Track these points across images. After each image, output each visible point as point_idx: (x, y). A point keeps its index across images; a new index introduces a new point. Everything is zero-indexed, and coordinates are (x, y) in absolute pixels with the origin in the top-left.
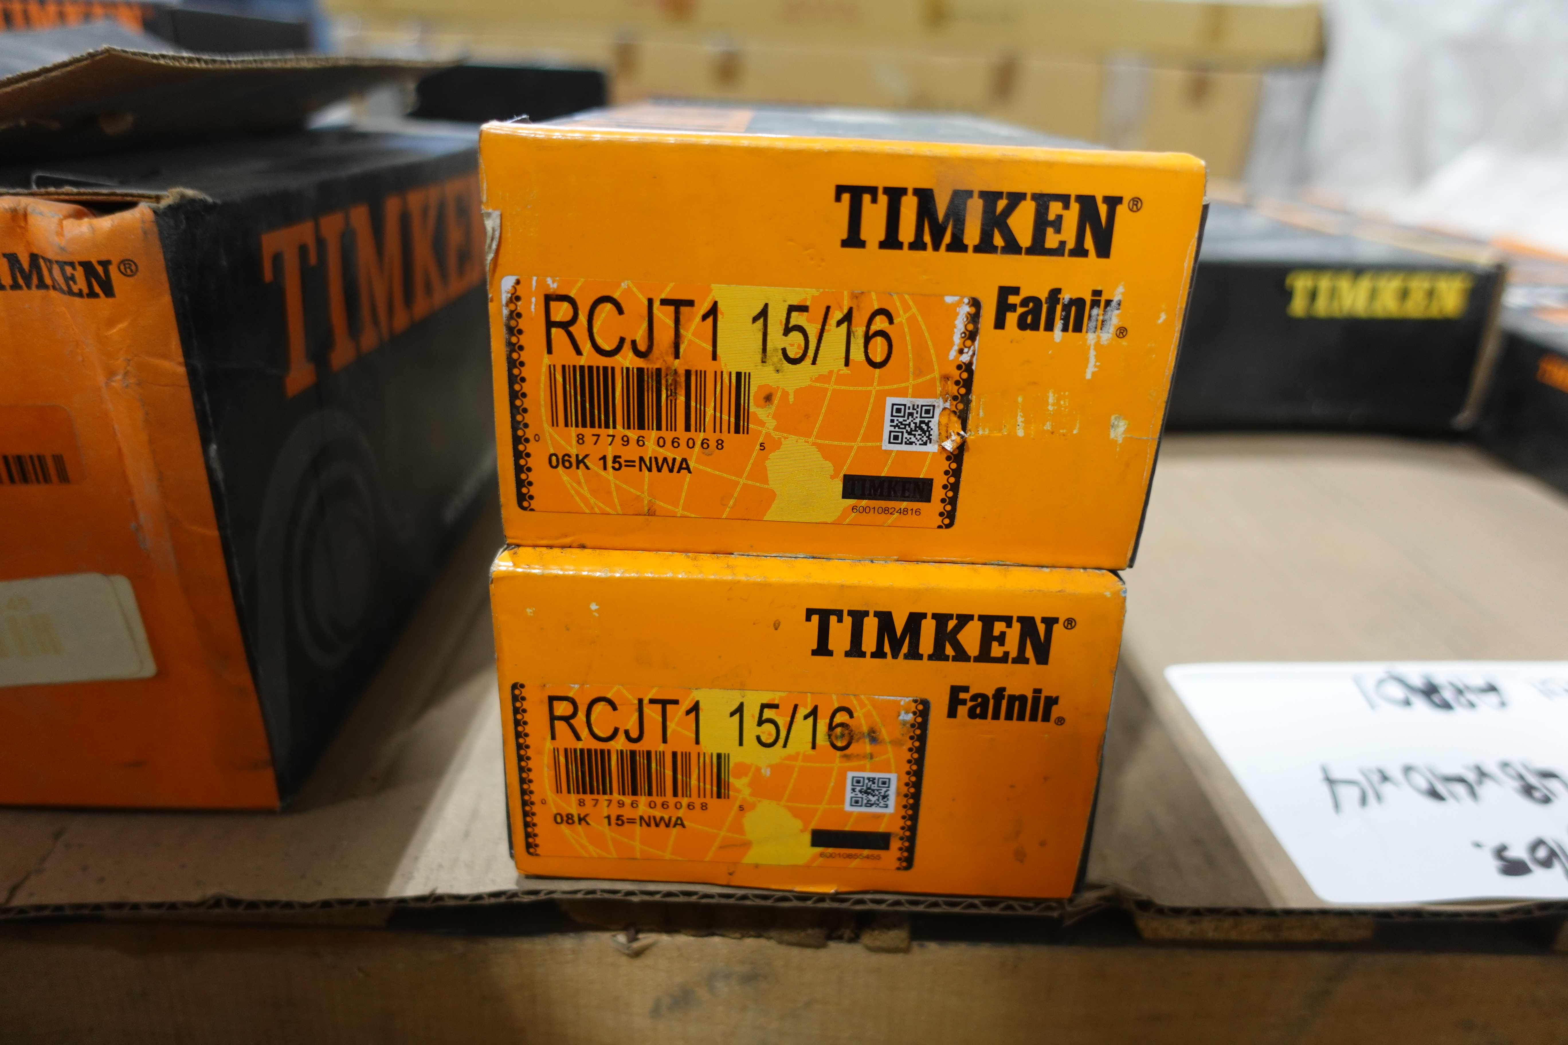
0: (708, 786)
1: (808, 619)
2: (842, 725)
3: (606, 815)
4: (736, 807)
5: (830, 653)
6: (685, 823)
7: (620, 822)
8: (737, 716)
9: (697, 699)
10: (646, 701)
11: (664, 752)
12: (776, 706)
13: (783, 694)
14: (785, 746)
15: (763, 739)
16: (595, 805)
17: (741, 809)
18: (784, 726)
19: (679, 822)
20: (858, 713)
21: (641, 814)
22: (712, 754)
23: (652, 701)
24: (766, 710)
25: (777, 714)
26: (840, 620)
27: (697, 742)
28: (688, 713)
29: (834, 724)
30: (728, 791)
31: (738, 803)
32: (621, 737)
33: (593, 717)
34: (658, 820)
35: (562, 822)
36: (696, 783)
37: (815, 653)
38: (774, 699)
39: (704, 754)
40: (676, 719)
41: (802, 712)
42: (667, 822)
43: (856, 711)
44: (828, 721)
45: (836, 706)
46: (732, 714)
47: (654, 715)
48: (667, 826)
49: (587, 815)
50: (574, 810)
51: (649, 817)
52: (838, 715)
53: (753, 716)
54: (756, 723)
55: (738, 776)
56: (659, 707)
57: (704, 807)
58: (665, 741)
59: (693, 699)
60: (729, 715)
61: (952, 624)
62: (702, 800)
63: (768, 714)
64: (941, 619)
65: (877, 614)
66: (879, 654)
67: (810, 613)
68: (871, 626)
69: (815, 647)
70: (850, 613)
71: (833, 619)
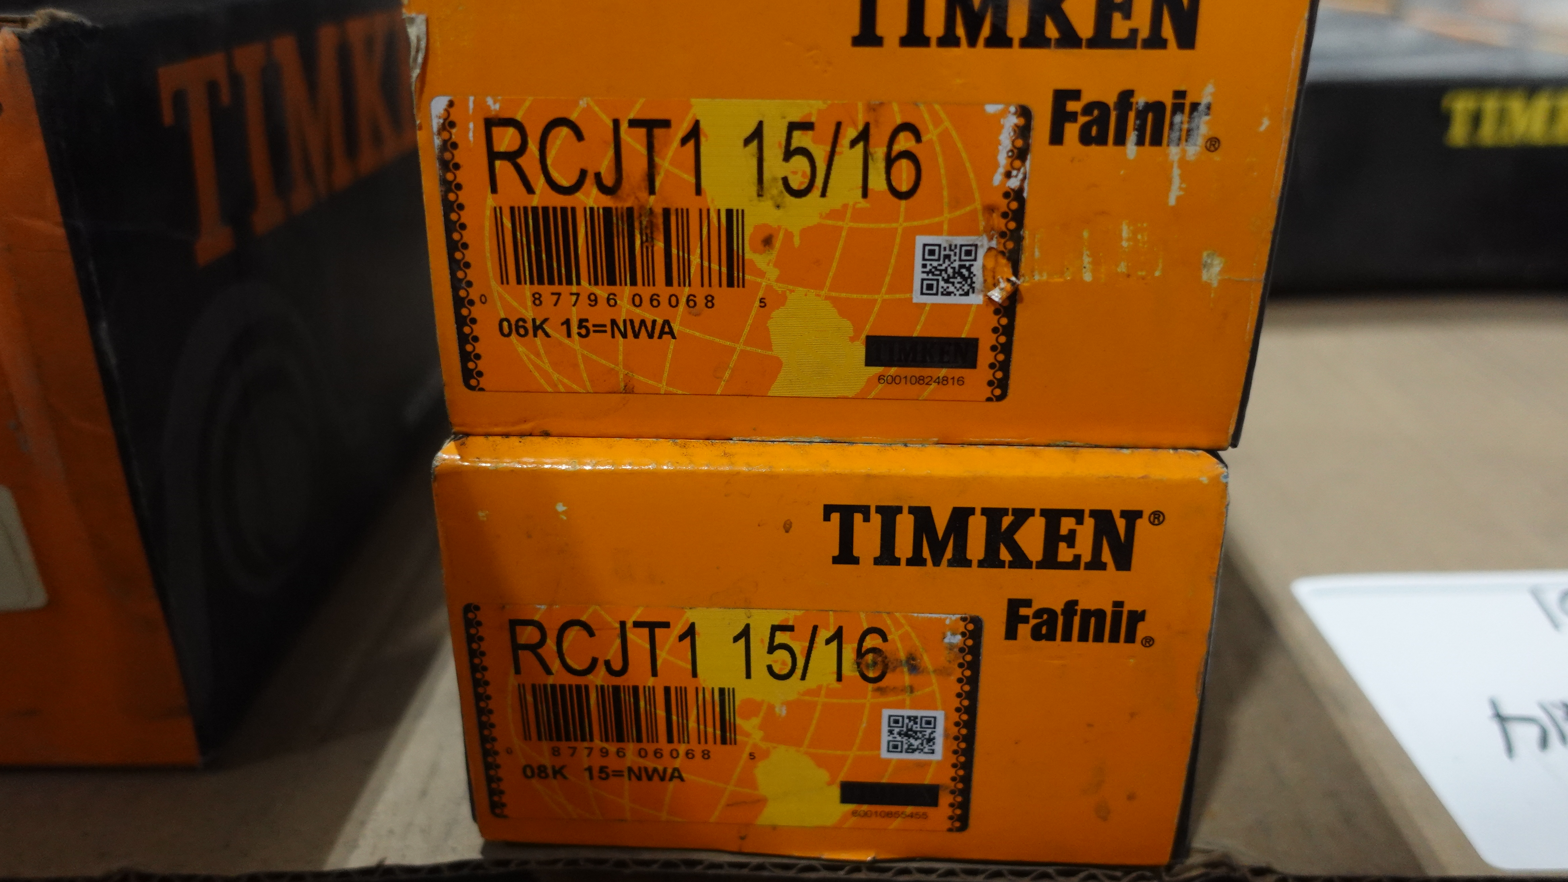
0: (710, 730)
1: (827, 518)
2: (874, 650)
3: (586, 766)
4: (745, 755)
5: (855, 561)
6: (684, 775)
7: (604, 775)
8: (742, 641)
9: (691, 621)
10: (629, 625)
11: (654, 688)
12: (790, 629)
13: (799, 613)
14: (803, 678)
15: (776, 669)
16: (573, 755)
17: (752, 757)
18: (802, 653)
19: (676, 774)
20: (894, 635)
21: (629, 764)
22: (713, 689)
23: (637, 624)
24: (778, 634)
25: (792, 638)
26: (867, 519)
27: (695, 674)
28: (682, 638)
29: (864, 650)
30: (735, 735)
31: (748, 750)
32: (601, 670)
33: (565, 645)
34: (650, 770)
35: (533, 776)
36: (695, 725)
37: (836, 560)
38: (787, 620)
39: (704, 689)
40: (667, 647)
41: (824, 634)
42: (661, 773)
43: (891, 633)
44: (856, 645)
45: (865, 626)
46: (736, 639)
47: (639, 641)
48: (662, 779)
49: (562, 767)
50: (547, 760)
51: (640, 768)
52: (868, 638)
53: (762, 641)
54: (766, 649)
55: (747, 717)
56: (645, 631)
57: (706, 755)
58: (654, 673)
59: (687, 620)
60: (732, 640)
61: (1007, 521)
62: (703, 747)
63: (781, 638)
64: (993, 515)
65: (912, 510)
66: (916, 560)
67: (828, 510)
68: (905, 525)
69: (836, 553)
70: (880, 509)
71: (858, 517)
